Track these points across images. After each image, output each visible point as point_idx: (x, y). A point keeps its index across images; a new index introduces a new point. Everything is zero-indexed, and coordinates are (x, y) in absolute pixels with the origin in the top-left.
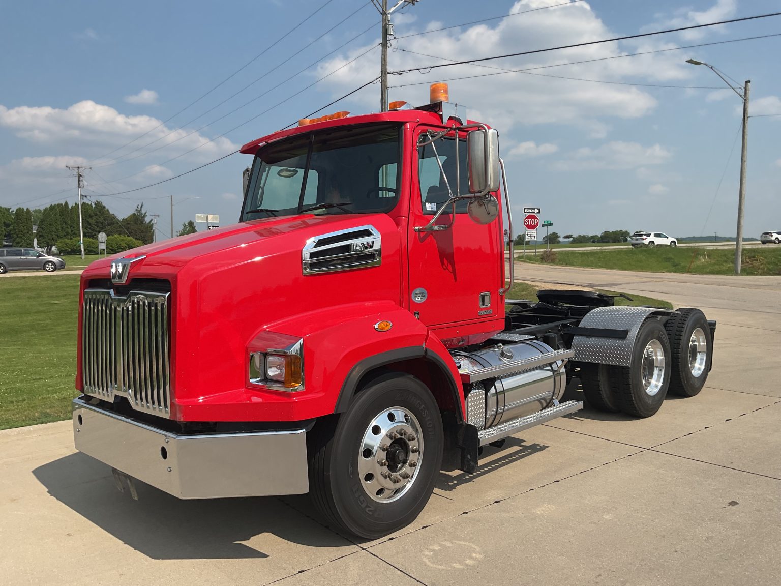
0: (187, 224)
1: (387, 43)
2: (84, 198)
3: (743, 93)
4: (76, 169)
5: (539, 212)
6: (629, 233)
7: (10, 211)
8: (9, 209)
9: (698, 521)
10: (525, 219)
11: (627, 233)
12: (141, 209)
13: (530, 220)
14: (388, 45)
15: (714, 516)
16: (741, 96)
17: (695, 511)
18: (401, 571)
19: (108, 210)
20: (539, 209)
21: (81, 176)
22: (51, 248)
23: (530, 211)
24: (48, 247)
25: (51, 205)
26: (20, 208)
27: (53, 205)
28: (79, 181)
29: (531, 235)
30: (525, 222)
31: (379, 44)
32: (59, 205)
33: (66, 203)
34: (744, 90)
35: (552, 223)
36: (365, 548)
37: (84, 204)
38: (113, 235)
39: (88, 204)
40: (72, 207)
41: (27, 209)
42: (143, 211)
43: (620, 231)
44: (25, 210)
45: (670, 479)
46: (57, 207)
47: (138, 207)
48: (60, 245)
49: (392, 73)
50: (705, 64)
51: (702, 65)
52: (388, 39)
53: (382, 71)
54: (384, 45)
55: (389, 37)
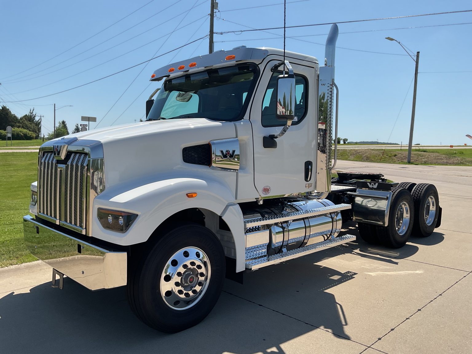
0: (61, 123)
1: (214, 14)
3: (415, 59)
12: (33, 112)
14: (214, 15)
16: (414, 60)
19: (10, 111)
31: (209, 15)
34: (416, 57)
42: (34, 113)
47: (30, 111)
49: (216, 33)
50: (396, 41)
51: (394, 41)
52: (214, 12)
53: (210, 32)
54: (212, 16)
55: (215, 10)
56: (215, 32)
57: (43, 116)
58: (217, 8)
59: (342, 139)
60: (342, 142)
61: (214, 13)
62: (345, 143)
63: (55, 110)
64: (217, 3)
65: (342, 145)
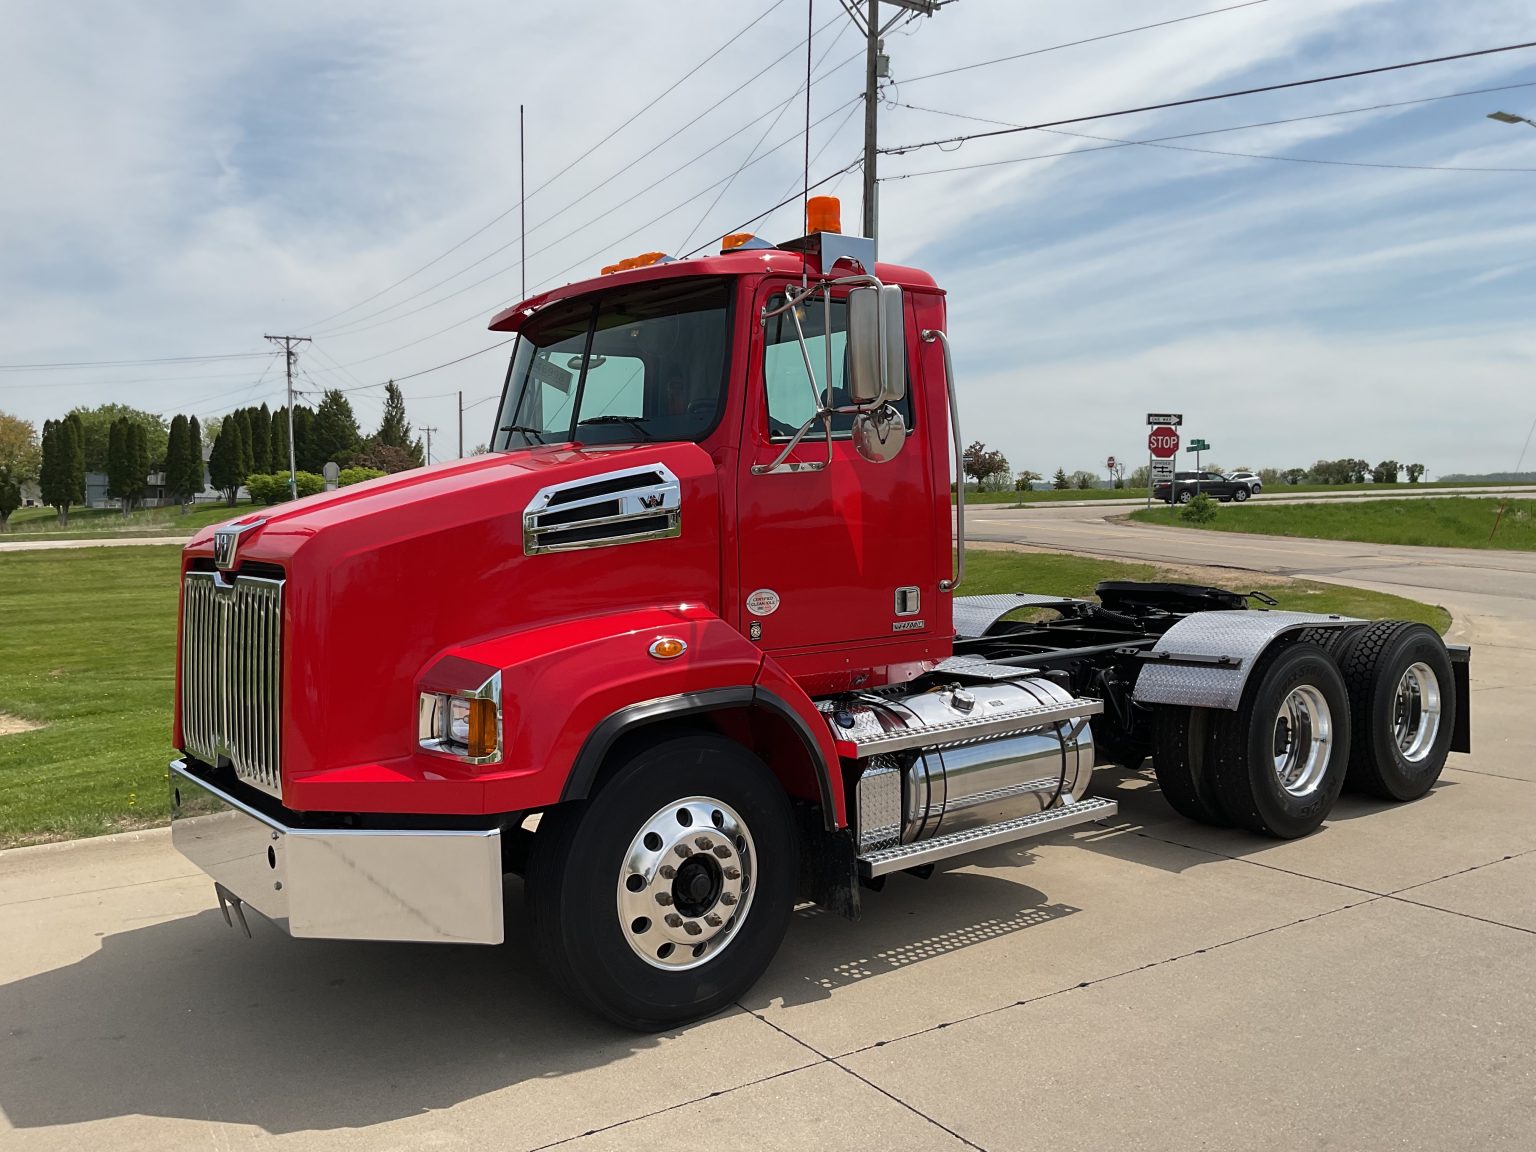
1: (876, 93)
2: (298, 396)
4: (284, 342)
5: (1180, 423)
6: (1367, 465)
7: (161, 420)
8: (159, 417)
9: (1478, 1034)
10: (1150, 436)
11: (1363, 465)
13: (1160, 438)
14: (879, 96)
15: (1510, 1027)
17: (1472, 1015)
18: (899, 1101)
20: (1180, 417)
21: (292, 354)
22: (236, 489)
23: (1161, 420)
24: (231, 488)
25: (237, 411)
26: (180, 416)
27: (240, 410)
28: (289, 364)
29: (1163, 468)
30: (1150, 442)
31: (861, 96)
32: (252, 410)
33: (264, 407)
35: (1208, 445)
36: (831, 1057)
37: (297, 407)
38: (350, 468)
39: (304, 408)
40: (275, 413)
41: (193, 418)
43: (1349, 460)
44: (189, 420)
45: (1427, 953)
46: (247, 415)
48: (252, 484)
49: (886, 152)
50: (1529, 121)
51: (1522, 123)
52: (878, 85)
53: (865, 149)
54: (871, 97)
55: (880, 81)
56: (880, 149)
57: (435, 430)
58: (886, 73)
59: (1401, 467)
60: (1402, 477)
61: (878, 90)
62: (1413, 479)
63: (461, 410)
64: (887, 58)
65: (1403, 486)
